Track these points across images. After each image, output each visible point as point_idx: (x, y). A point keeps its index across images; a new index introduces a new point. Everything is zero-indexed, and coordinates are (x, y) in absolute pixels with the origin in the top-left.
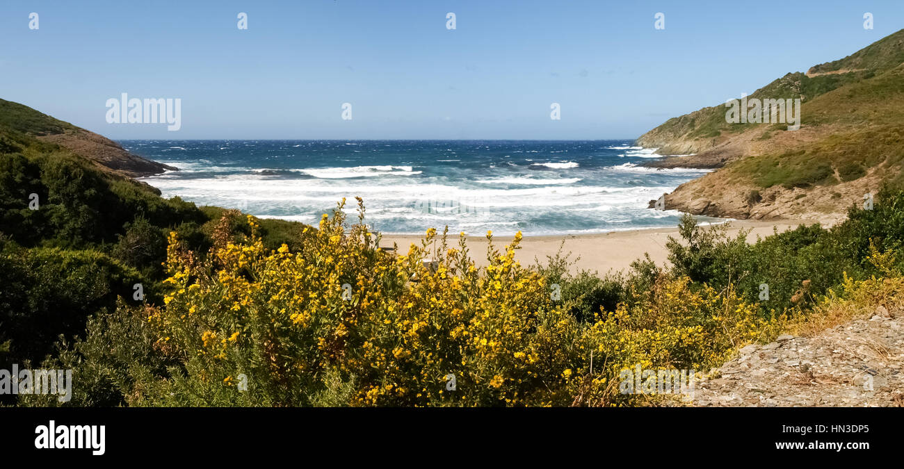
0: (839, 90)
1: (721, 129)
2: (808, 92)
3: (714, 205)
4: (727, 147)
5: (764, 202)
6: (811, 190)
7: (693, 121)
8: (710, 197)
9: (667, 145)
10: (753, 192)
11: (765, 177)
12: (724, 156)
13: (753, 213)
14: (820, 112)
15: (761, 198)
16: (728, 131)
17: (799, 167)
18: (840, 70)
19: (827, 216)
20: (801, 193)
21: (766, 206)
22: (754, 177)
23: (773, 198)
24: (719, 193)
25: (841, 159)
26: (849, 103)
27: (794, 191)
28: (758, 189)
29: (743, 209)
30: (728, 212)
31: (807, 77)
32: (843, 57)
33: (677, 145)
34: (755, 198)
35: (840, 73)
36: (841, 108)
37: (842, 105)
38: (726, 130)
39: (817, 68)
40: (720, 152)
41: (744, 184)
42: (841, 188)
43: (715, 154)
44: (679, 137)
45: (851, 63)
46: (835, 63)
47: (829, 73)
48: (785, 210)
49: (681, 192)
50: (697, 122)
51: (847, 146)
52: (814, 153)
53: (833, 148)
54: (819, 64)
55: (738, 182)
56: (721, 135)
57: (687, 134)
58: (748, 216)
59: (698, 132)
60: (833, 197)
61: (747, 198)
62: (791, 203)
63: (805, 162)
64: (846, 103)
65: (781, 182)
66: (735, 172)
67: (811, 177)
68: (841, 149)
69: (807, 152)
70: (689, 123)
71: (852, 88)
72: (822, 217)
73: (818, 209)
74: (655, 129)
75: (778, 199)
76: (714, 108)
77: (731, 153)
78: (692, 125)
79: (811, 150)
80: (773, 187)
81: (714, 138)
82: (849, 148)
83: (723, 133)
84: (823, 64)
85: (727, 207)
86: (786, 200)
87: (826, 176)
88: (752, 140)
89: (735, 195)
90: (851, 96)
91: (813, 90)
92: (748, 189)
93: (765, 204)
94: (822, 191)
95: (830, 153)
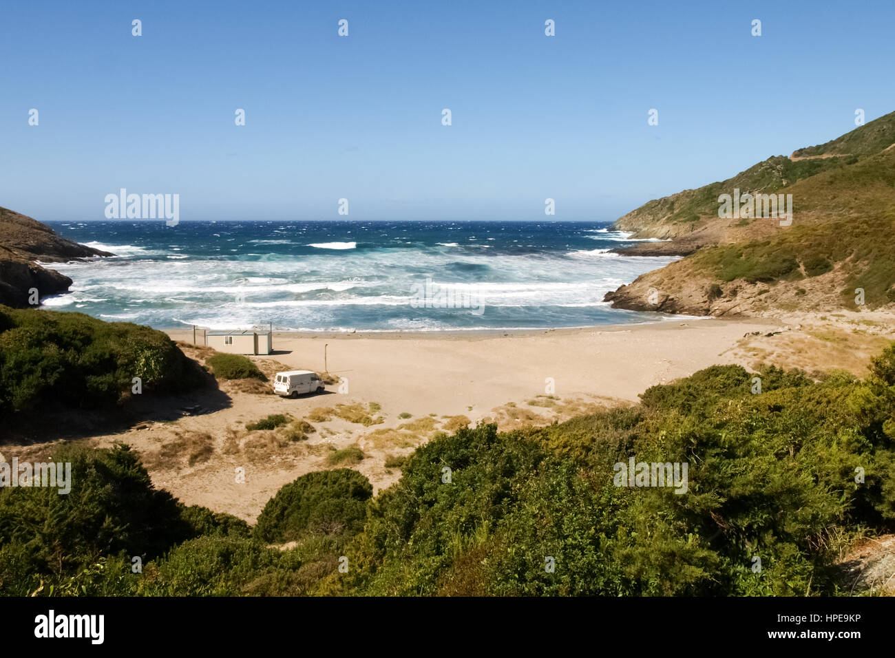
0: (820, 176)
1: (701, 213)
2: (791, 177)
3: (672, 299)
4: (703, 233)
5: (724, 297)
6: (774, 285)
7: (673, 203)
8: (668, 291)
9: (646, 229)
10: (714, 286)
11: (727, 269)
12: (700, 243)
13: (712, 310)
14: (799, 198)
15: (722, 293)
16: (708, 216)
17: (763, 259)
18: (824, 155)
19: (789, 315)
20: (763, 289)
21: (727, 301)
22: (716, 269)
23: (734, 293)
24: (678, 287)
25: (807, 252)
26: (829, 191)
27: (757, 286)
28: (719, 282)
29: (702, 305)
30: (687, 307)
31: (790, 160)
32: (827, 141)
33: (654, 229)
34: (716, 293)
35: (824, 158)
36: (822, 194)
37: (822, 191)
38: (706, 214)
39: (800, 152)
40: (696, 239)
41: (704, 276)
42: (806, 283)
43: (690, 241)
44: (658, 220)
45: (834, 148)
46: (818, 147)
47: (812, 158)
48: (746, 307)
49: (638, 284)
50: (676, 205)
51: (813, 238)
52: (779, 244)
53: (799, 239)
54: (803, 148)
55: (699, 274)
56: (700, 220)
57: (666, 217)
58: (707, 312)
59: (678, 216)
60: (797, 294)
61: (707, 293)
62: (753, 299)
63: (769, 254)
64: (827, 189)
65: (743, 276)
66: (696, 263)
67: (774, 271)
68: (807, 240)
69: (772, 243)
70: (667, 206)
71: (832, 174)
72: (785, 316)
73: (781, 306)
74: (633, 212)
75: (740, 294)
76: (694, 191)
77: (707, 240)
78: (671, 208)
79: (776, 241)
80: (735, 280)
81: (693, 222)
82: (815, 240)
83: (703, 218)
84: (806, 147)
85: (686, 302)
86: (748, 296)
87: (791, 270)
88: (729, 226)
89: (694, 289)
90: (832, 183)
91: (794, 175)
92: (708, 283)
93: (725, 300)
94: (786, 286)
95: (796, 244)
